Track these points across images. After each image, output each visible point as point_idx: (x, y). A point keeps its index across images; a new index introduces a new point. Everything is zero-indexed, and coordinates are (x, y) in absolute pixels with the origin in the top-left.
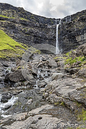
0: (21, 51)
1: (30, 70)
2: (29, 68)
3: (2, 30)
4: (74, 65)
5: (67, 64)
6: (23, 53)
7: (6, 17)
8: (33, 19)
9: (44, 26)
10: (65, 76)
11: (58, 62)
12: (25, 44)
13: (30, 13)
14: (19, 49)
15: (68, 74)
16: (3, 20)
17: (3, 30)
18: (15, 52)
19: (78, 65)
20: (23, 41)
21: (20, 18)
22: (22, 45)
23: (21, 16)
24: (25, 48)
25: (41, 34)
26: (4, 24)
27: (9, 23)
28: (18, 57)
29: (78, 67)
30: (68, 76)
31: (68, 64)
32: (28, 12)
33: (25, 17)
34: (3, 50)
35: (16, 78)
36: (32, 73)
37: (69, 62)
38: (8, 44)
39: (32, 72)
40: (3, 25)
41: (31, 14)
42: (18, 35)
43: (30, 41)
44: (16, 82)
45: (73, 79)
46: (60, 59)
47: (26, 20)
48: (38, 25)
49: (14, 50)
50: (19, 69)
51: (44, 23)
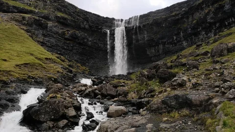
0: (55, 67)
1: (71, 100)
2: (68, 97)
3: (23, 29)
4: (144, 94)
5: (132, 93)
6: (58, 72)
7: (32, 9)
8: (79, 16)
9: (96, 29)
10: (130, 111)
11: (119, 88)
12: (62, 57)
13: (74, 6)
14: (52, 65)
15: (134, 109)
16: (26, 13)
17: (25, 30)
18: (45, 68)
19: (149, 95)
20: (60, 51)
21: (56, 12)
22: (58, 58)
23: (59, 10)
24: (63, 63)
25: (90, 41)
26: (27, 19)
27: (36, 19)
28: (50, 79)
29: (150, 97)
30: (135, 111)
31: (135, 93)
32: (71, 5)
33: (65, 12)
34: (22, 65)
35: (44, 115)
36: (73, 106)
37: (136, 90)
38: (32, 55)
39: (74, 103)
40: (25, 22)
41: (76, 8)
42: (52, 40)
43: (71, 51)
44: (44, 122)
45: (142, 116)
46: (121, 83)
47: (66, 16)
48: (87, 26)
49: (43, 64)
50: (51, 98)
51: (97, 23)
